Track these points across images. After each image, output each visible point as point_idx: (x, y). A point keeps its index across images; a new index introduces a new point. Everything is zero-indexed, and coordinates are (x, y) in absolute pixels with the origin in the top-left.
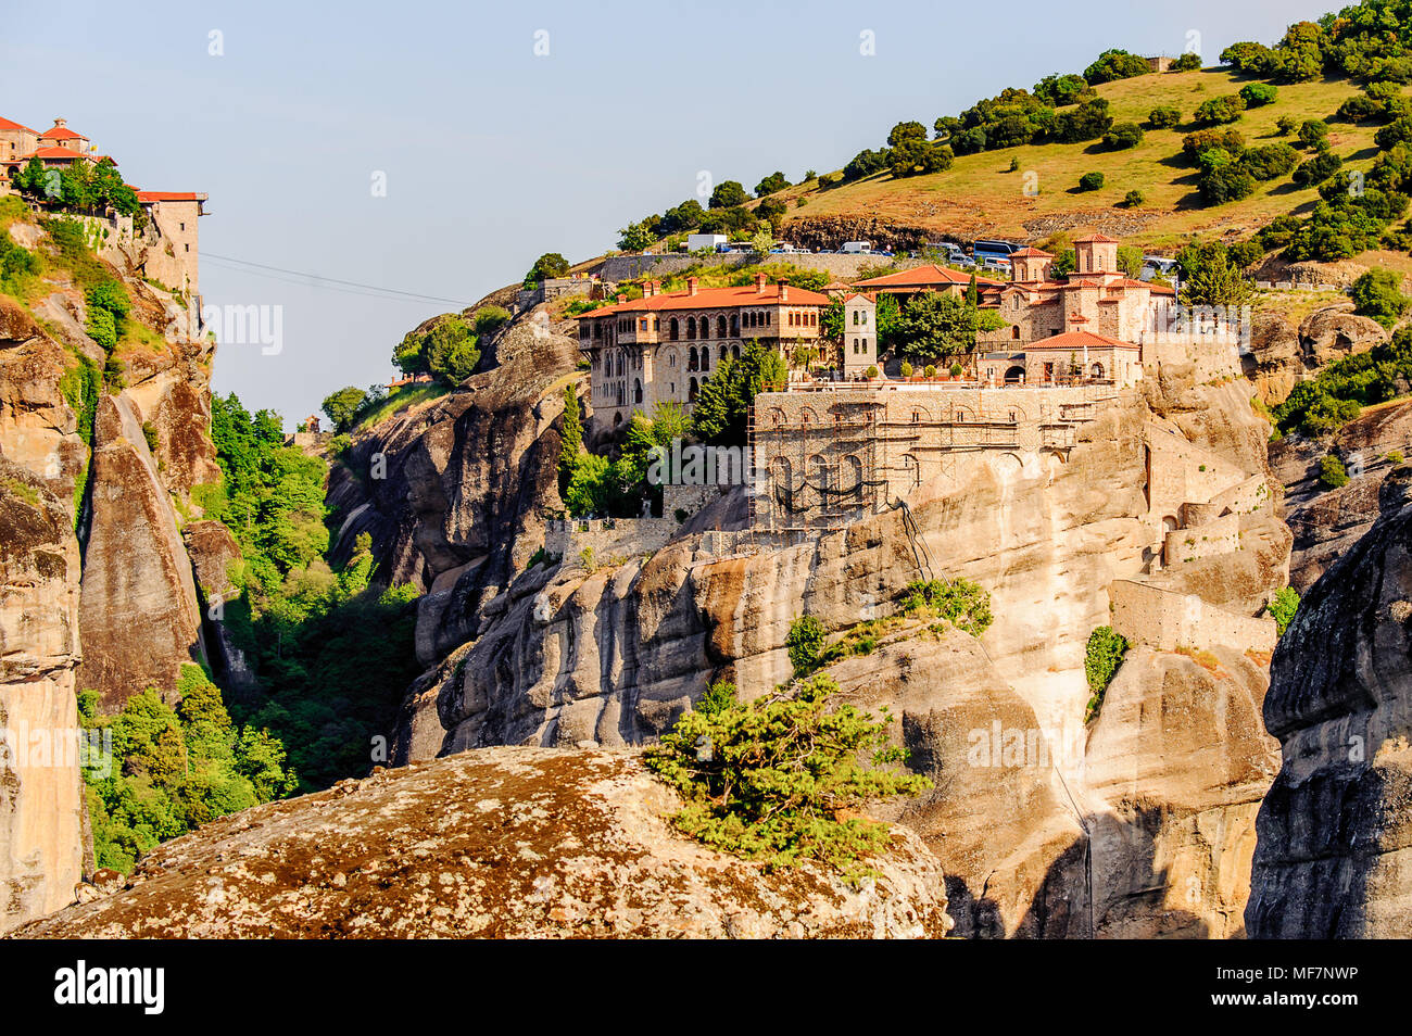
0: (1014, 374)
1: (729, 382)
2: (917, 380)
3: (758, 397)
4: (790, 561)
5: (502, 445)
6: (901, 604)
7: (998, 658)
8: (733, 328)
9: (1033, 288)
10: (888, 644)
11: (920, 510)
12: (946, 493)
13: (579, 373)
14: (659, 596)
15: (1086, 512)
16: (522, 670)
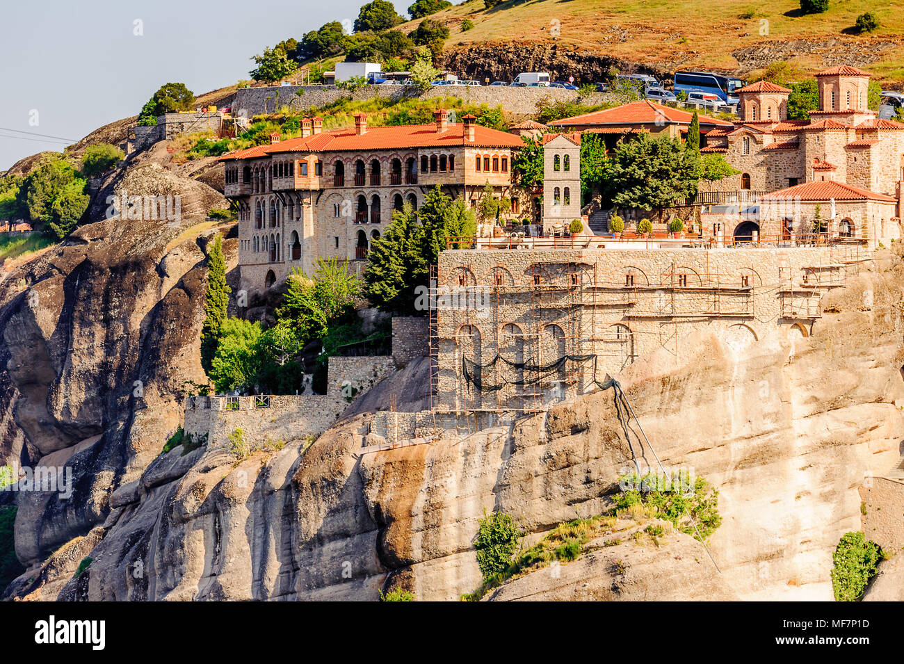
0: (746, 230)
1: (407, 237)
2: (629, 237)
3: (442, 256)
4: (479, 448)
5: (120, 306)
6: (611, 501)
7: (727, 567)
8: (409, 173)
9: (766, 129)
10: (597, 548)
11: (634, 390)
12: (666, 371)
13: (210, 223)
14: (322, 488)
15: (833, 395)
16: (158, 572)
